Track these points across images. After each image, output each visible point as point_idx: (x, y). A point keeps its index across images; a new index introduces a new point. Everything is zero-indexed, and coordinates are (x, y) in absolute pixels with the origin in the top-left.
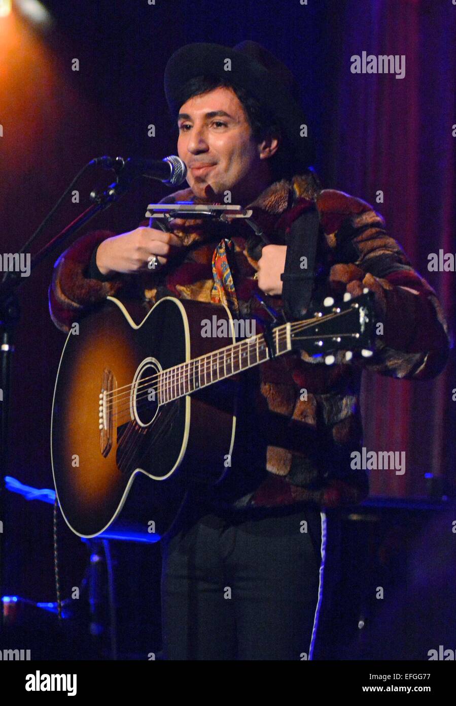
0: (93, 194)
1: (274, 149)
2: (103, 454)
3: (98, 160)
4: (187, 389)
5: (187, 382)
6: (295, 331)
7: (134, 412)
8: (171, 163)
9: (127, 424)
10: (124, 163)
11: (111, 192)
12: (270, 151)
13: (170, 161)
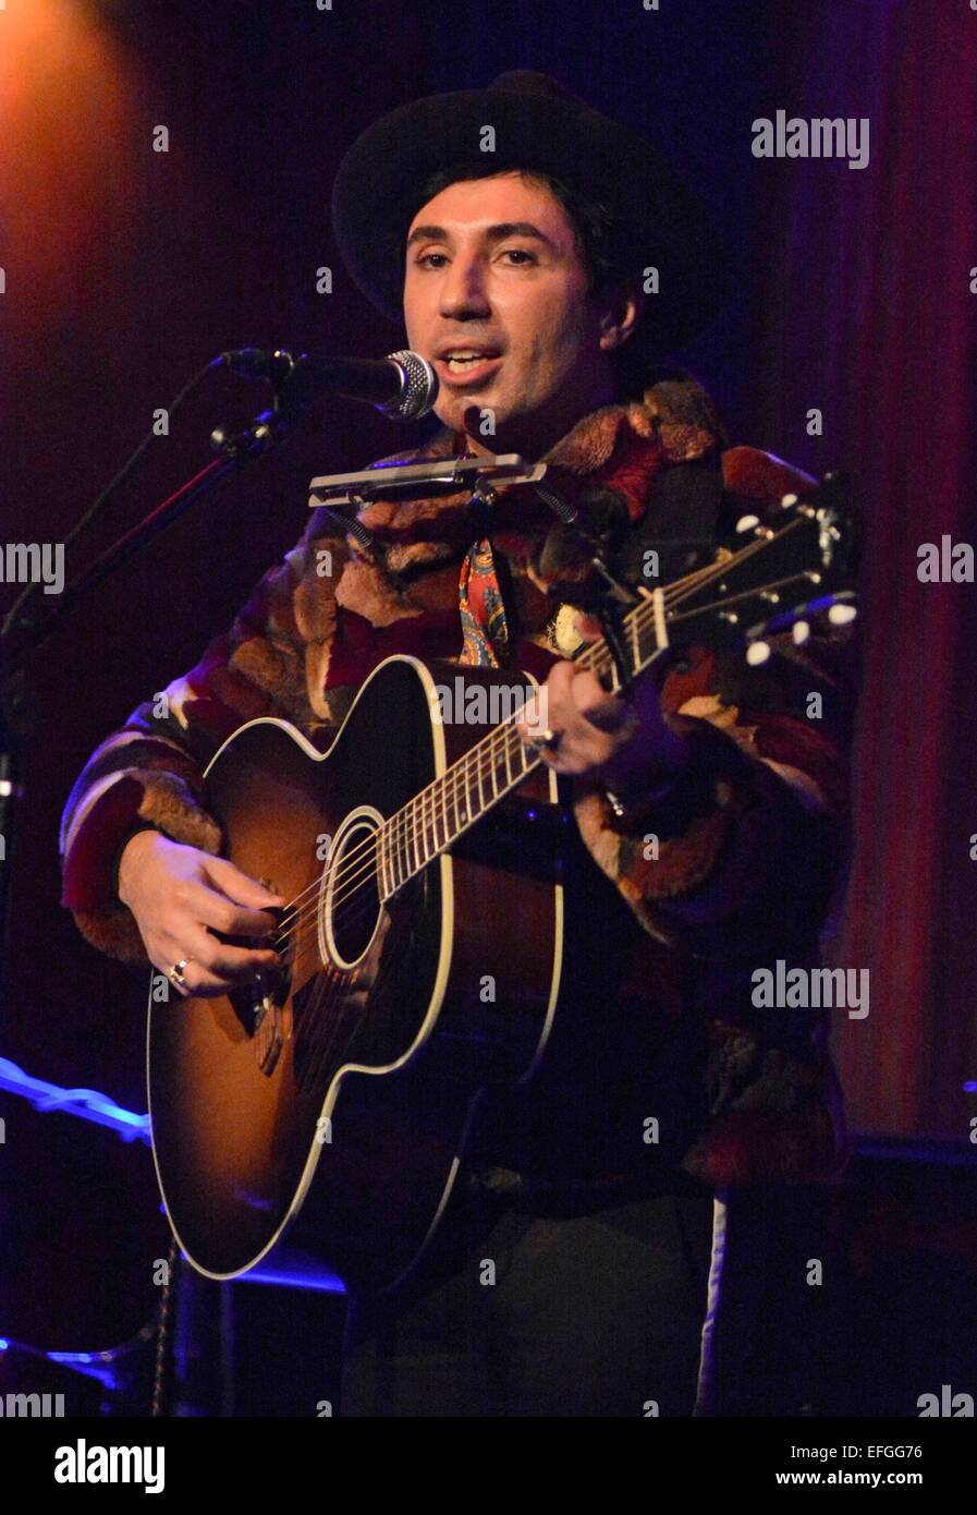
0: (218, 436)
1: (627, 329)
2: (262, 1068)
3: (232, 355)
4: (441, 837)
5: (440, 822)
6: (675, 602)
7: (327, 946)
8: (402, 366)
9: (313, 979)
10: (292, 364)
11: (260, 432)
12: (619, 334)
13: (399, 362)
